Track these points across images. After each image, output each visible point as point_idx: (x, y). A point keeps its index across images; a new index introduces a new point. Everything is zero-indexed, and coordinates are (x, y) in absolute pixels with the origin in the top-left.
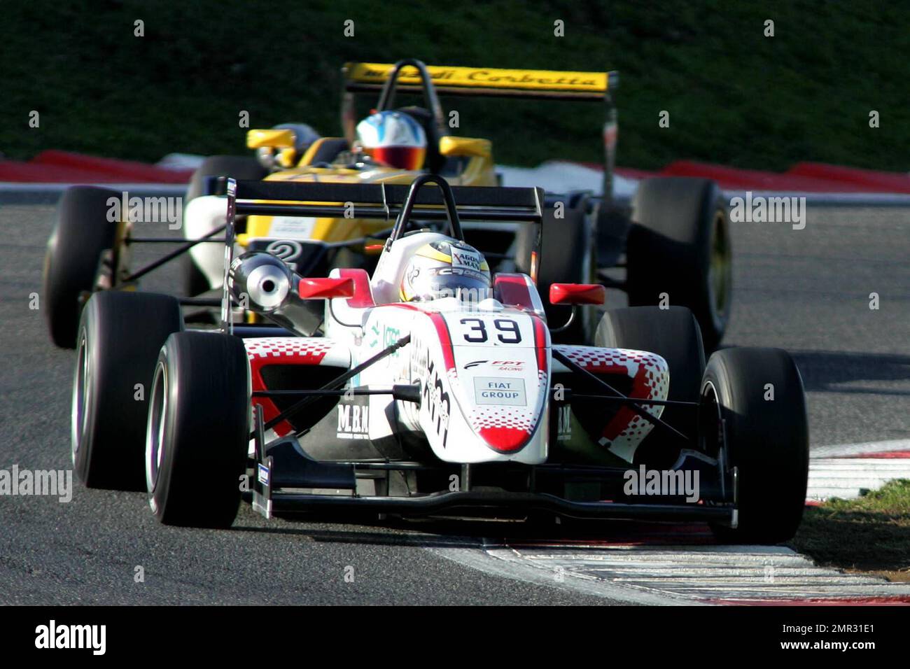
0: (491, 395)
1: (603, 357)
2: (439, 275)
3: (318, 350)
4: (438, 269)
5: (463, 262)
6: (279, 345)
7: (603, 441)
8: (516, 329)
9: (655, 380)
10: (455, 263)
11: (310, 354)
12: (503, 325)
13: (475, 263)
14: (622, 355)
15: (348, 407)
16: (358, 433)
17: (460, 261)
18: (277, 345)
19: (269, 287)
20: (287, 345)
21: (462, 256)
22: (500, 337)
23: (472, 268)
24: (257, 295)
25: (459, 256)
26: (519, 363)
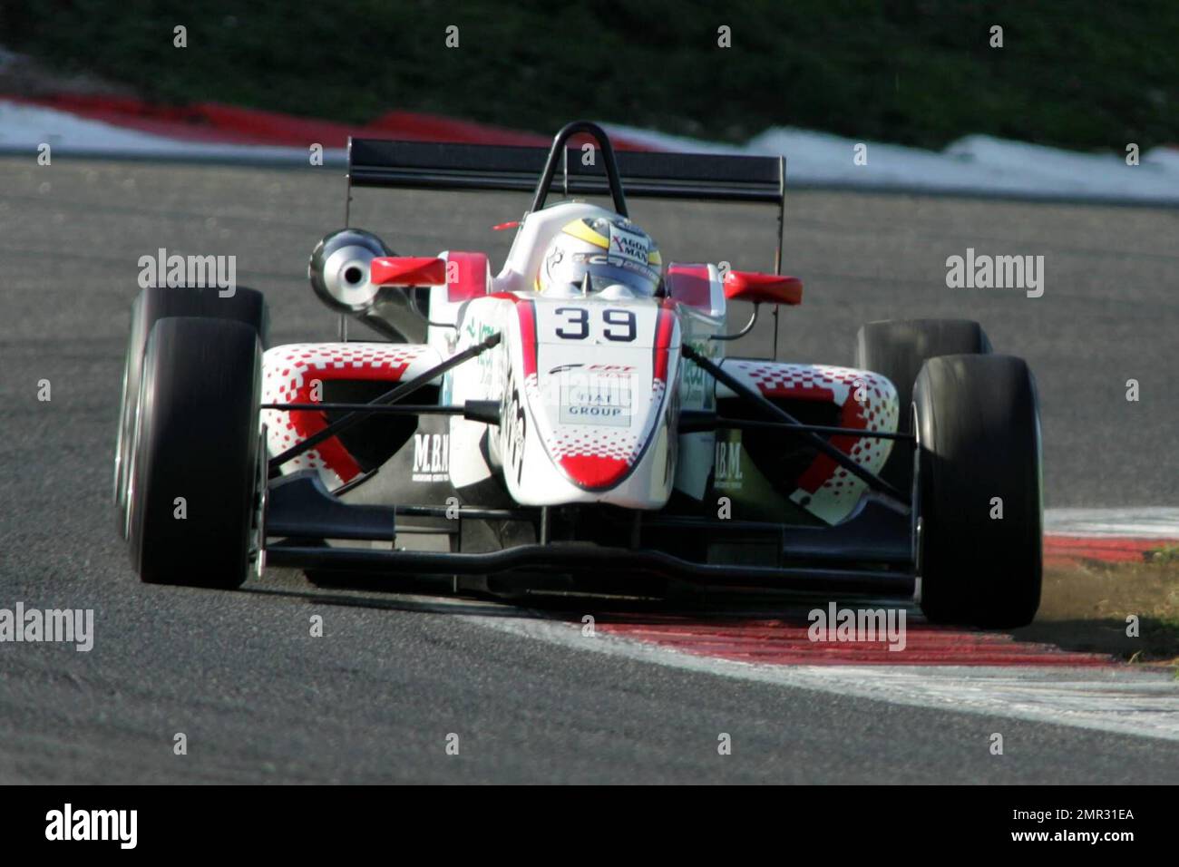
0: (582, 411)
1: (778, 375)
2: (588, 263)
3: (397, 360)
4: (588, 255)
5: (624, 250)
6: (345, 352)
7: (797, 496)
8: (632, 323)
9: (873, 409)
10: (614, 249)
11: (386, 365)
12: (613, 317)
13: (642, 252)
14: (806, 372)
15: (427, 437)
16: (439, 473)
17: (620, 247)
18: (341, 352)
19: (353, 277)
20: (356, 352)
21: (625, 240)
22: (607, 334)
23: (636, 258)
24: (338, 288)
25: (620, 240)
26: (627, 369)
